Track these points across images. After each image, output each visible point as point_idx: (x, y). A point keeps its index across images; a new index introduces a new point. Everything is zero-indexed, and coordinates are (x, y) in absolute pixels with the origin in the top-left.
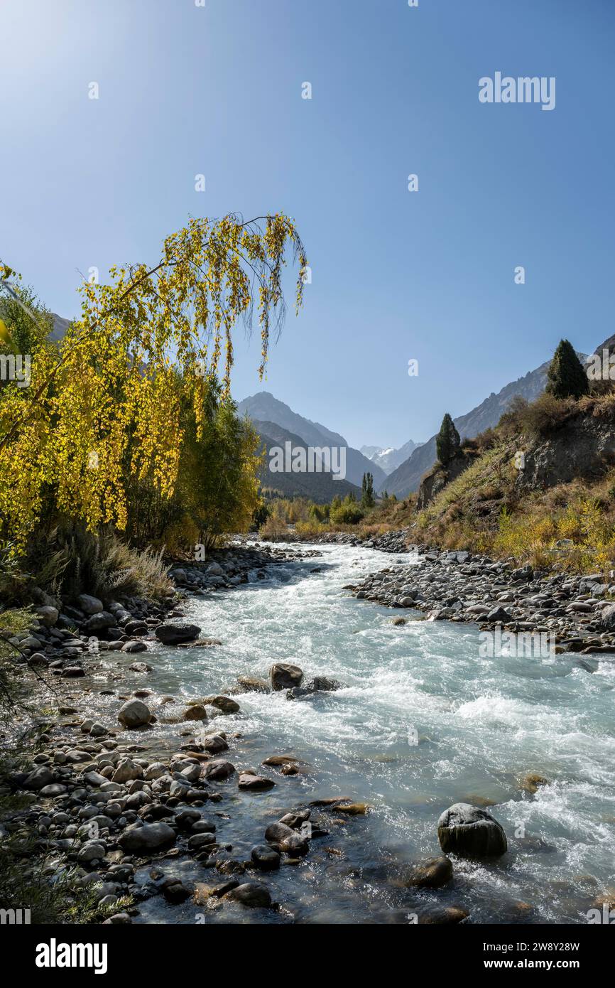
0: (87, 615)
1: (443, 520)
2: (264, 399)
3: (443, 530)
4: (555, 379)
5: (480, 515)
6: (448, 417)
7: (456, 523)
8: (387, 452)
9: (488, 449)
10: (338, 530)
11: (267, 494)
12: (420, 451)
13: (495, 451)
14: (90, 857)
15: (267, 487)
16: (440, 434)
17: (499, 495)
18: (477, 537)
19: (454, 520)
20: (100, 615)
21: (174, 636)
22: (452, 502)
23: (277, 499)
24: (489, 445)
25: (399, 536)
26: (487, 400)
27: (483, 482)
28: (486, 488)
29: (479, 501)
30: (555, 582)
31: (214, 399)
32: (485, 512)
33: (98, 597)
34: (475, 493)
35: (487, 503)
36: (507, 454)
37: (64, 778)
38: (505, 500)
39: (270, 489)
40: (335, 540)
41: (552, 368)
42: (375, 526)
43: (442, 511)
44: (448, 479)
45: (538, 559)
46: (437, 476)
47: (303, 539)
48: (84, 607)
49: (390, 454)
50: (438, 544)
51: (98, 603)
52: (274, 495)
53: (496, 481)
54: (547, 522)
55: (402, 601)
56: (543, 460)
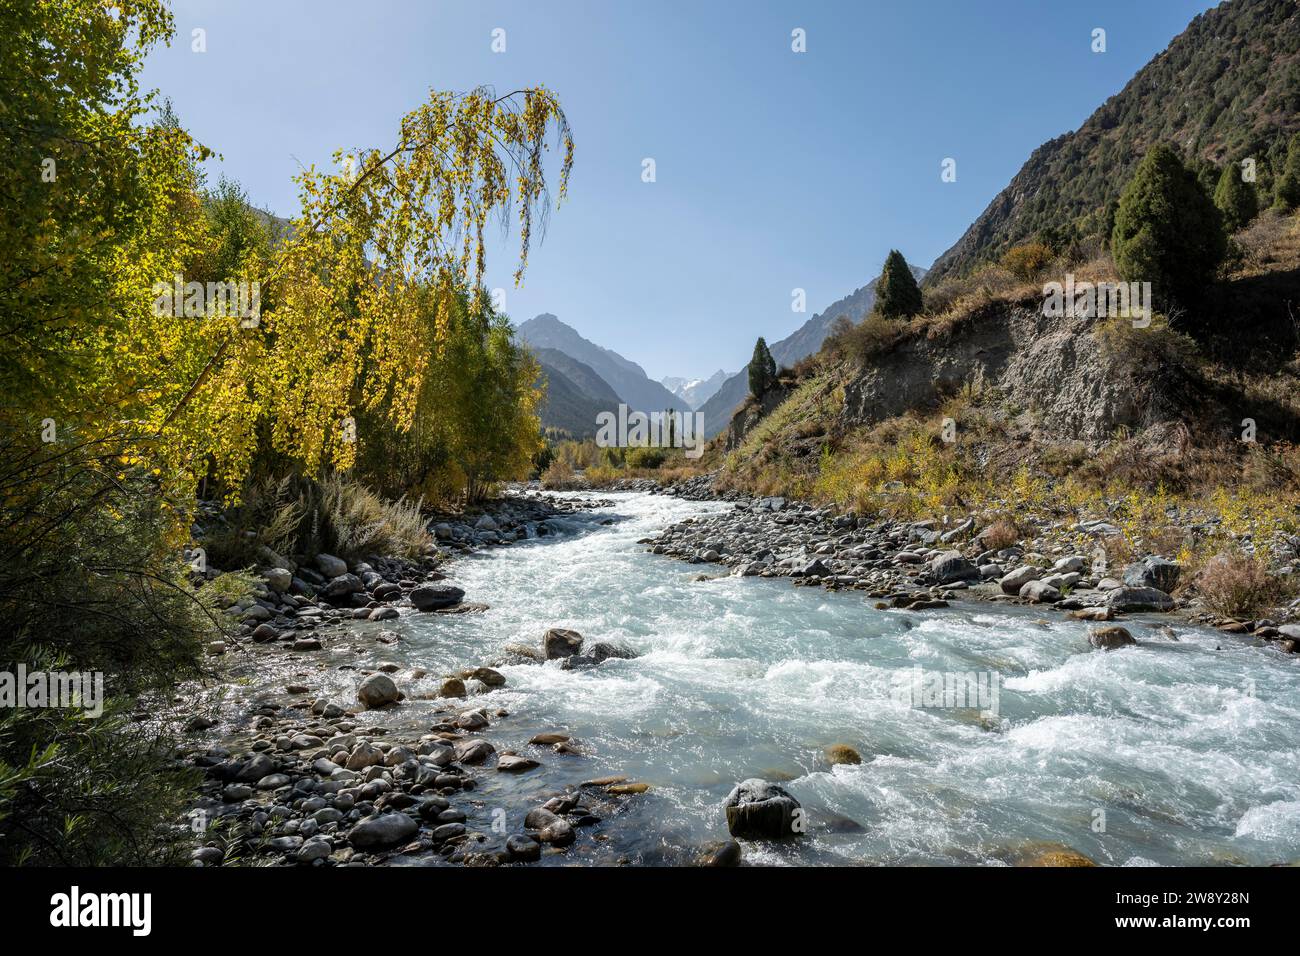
0: (328, 579)
1: (756, 461)
2: (547, 322)
3: (756, 473)
4: (884, 297)
5: (799, 456)
6: (761, 343)
7: (772, 466)
8: (694, 384)
9: (807, 378)
10: (635, 475)
11: (552, 434)
12: (732, 382)
13: (816, 380)
14: (312, 856)
15: (552, 426)
16: (753, 361)
17: (820, 432)
18: (794, 480)
19: (768, 462)
20: (344, 578)
21: (432, 601)
22: (766, 440)
23: (564, 441)
24: (809, 372)
25: (706, 481)
26: (809, 322)
27: (801, 417)
28: (806, 424)
29: (797, 439)
30: (882, 530)
31: (486, 321)
32: (804, 452)
33: (341, 557)
34: (792, 429)
35: (806, 441)
36: (829, 384)
37: (287, 767)
38: (827, 437)
39: (555, 430)
40: (631, 488)
41: (881, 283)
42: (679, 470)
43: (755, 451)
44: (761, 414)
45: (862, 504)
46: (749, 410)
47: (593, 487)
48: (324, 569)
49: (697, 386)
50: (750, 490)
51: (342, 564)
52: (561, 437)
53: (816, 415)
54: (874, 462)
55: (705, 555)
56: (871, 391)
